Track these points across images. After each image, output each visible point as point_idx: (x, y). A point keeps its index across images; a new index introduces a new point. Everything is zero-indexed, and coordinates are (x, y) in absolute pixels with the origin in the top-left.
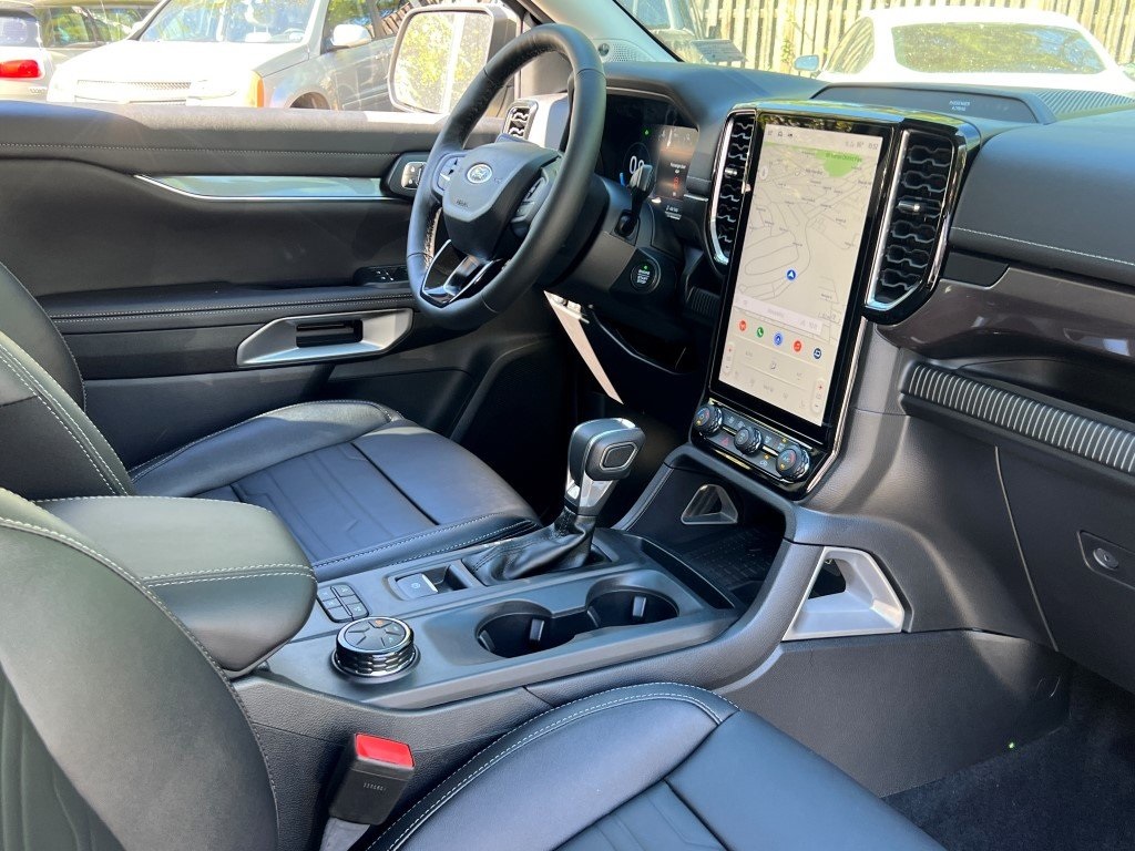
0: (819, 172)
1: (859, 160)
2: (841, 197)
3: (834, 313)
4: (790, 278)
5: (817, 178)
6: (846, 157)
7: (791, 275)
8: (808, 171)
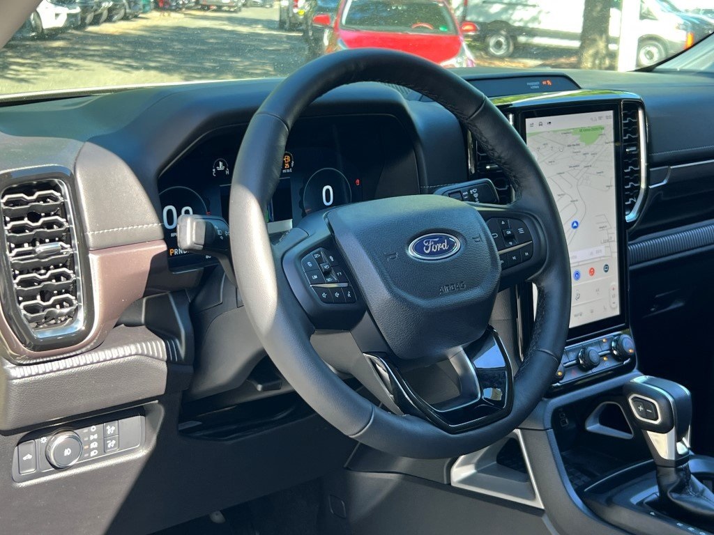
0: (577, 145)
1: (603, 128)
2: (596, 156)
3: (610, 235)
4: (575, 227)
5: (577, 149)
6: (594, 129)
7: (575, 224)
8: (569, 146)
